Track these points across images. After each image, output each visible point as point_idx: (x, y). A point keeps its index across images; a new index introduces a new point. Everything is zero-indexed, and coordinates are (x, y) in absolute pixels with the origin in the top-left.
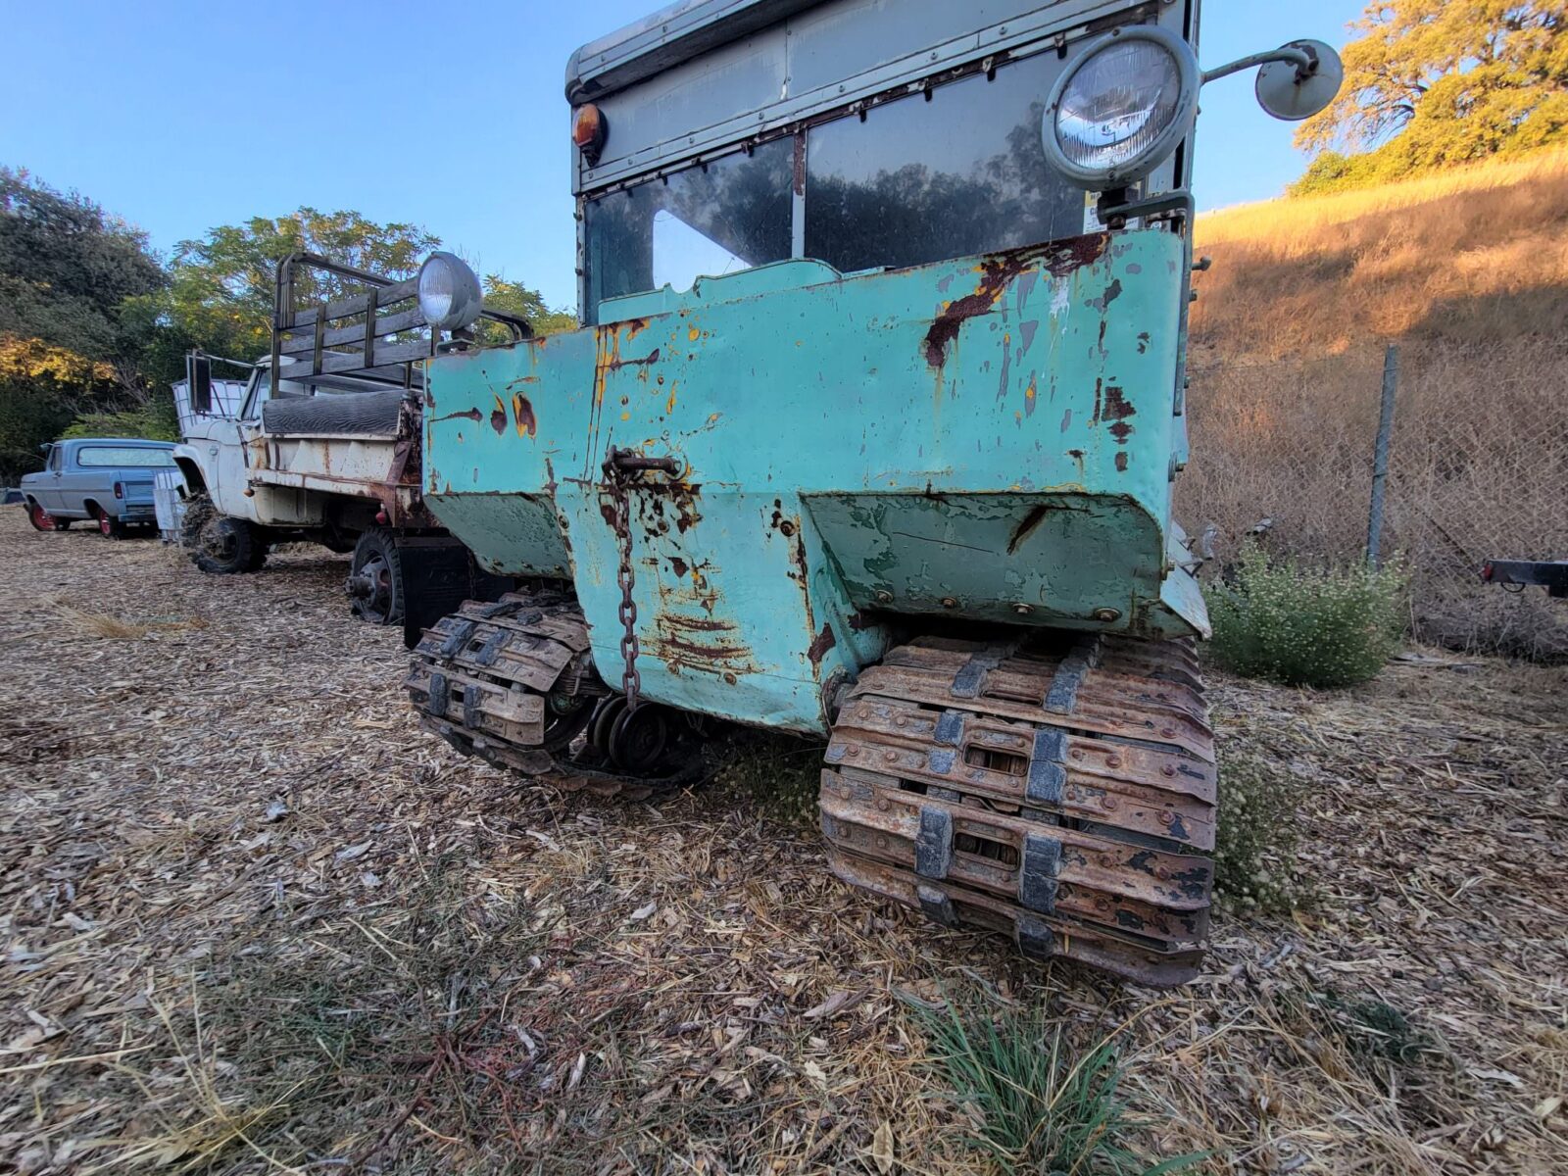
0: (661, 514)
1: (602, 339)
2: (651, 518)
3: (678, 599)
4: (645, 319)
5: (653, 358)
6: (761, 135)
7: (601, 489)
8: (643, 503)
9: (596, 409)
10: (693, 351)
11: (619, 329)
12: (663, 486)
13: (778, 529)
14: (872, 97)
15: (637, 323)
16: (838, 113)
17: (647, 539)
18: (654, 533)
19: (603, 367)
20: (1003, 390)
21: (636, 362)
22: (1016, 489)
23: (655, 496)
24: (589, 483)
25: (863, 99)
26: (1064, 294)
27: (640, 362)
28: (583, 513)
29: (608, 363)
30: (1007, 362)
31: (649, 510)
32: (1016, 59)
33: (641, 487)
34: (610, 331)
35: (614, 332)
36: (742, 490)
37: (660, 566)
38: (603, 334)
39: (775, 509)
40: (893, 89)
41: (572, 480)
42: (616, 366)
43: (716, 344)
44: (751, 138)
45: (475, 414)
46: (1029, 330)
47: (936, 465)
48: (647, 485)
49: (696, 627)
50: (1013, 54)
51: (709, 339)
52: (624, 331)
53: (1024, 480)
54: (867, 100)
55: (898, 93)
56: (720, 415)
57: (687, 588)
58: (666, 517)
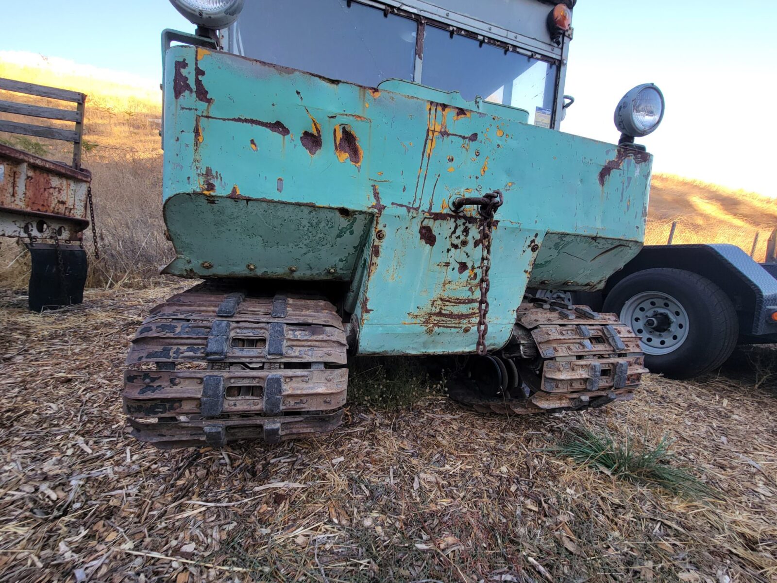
0: (467, 235)
1: (433, 111)
2: (458, 237)
3: (455, 287)
4: (468, 110)
5: (474, 137)
6: (399, 9)
7: (427, 215)
8: (456, 227)
9: (426, 158)
10: (499, 143)
11: (447, 109)
12: (476, 219)
13: (530, 248)
14: (462, 29)
15: (461, 112)
16: (444, 26)
17: (448, 250)
18: (455, 247)
19: (434, 131)
20: (621, 201)
21: (460, 136)
22: (622, 238)
23: (467, 224)
24: (417, 209)
25: (457, 28)
26: (638, 170)
27: (464, 138)
28: (403, 230)
29: (438, 128)
30: (623, 189)
31: (459, 232)
32: (518, 53)
33: (460, 217)
34: (439, 109)
35: (443, 110)
36: (521, 227)
37: (450, 268)
38: (433, 108)
39: (533, 238)
40: (472, 32)
41: (401, 206)
42: (444, 134)
43: (512, 143)
44: (392, 7)
45: (278, 127)
46: (629, 179)
47: (599, 225)
48: (465, 217)
49: (460, 303)
50: (518, 50)
51: (509, 139)
52: (450, 114)
53: (624, 235)
54: (460, 29)
55: (472, 35)
56: (513, 184)
57: (462, 280)
58: (470, 238)
